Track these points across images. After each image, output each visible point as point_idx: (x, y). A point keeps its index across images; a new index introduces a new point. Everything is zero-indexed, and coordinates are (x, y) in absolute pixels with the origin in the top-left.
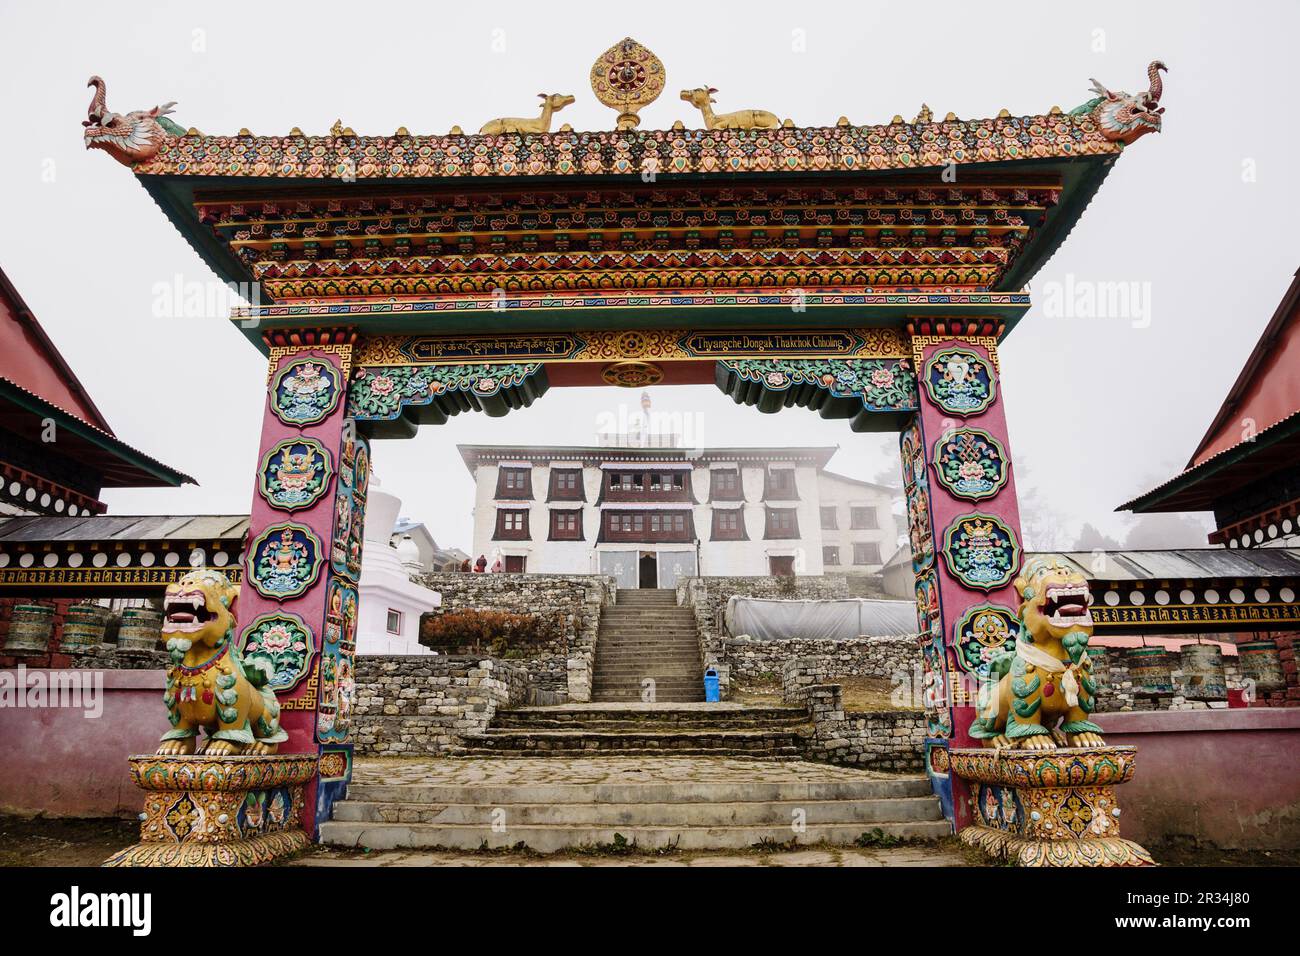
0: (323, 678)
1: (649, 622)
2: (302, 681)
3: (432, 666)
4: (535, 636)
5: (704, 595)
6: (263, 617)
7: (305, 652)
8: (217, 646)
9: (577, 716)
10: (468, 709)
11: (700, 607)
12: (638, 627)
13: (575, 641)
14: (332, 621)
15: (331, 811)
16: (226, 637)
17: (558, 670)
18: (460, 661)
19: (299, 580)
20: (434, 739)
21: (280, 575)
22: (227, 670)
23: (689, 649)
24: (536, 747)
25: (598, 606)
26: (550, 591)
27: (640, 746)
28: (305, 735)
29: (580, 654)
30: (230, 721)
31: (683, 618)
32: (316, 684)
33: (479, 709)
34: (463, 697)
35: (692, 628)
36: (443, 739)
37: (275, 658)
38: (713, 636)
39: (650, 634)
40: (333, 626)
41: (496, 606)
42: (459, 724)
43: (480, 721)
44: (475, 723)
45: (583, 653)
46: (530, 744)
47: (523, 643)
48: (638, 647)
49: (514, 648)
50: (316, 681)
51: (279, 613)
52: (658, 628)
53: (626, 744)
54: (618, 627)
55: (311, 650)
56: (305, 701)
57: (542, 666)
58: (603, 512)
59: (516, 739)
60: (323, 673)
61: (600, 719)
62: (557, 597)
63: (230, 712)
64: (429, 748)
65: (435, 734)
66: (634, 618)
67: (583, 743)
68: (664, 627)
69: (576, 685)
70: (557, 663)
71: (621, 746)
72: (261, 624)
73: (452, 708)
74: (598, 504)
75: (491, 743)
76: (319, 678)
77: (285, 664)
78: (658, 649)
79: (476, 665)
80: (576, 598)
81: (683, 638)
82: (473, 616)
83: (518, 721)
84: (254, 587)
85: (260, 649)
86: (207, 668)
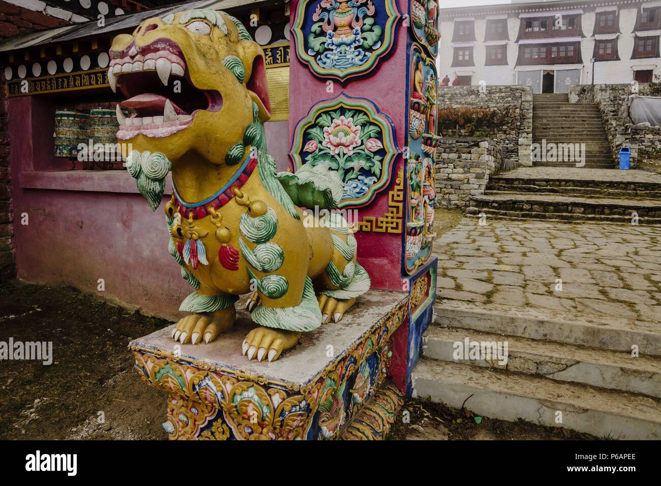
0: (409, 189)
1: (567, 114)
2: (381, 194)
3: (444, 146)
4: (493, 123)
5: (607, 95)
6: (321, 105)
7: (382, 152)
8: (231, 161)
9: (551, 183)
10: (471, 176)
11: (605, 103)
12: (559, 117)
13: (520, 126)
14: (416, 107)
15: (421, 347)
16: (248, 141)
17: (512, 145)
18: (465, 142)
19: (365, 50)
20: (447, 196)
21: (339, 45)
22: (256, 207)
23: (598, 131)
24: (531, 210)
25: (532, 103)
26: (498, 94)
27: (619, 214)
28: (388, 267)
29: (525, 135)
30: (276, 296)
31: (591, 111)
32: (401, 198)
33: (479, 177)
34: (467, 168)
35: (598, 118)
36: (452, 197)
37: (341, 161)
38: (618, 123)
39: (568, 121)
40: (418, 115)
41: (463, 104)
42: (464, 187)
43: (480, 185)
44: (476, 187)
45: (528, 134)
46: (526, 207)
47: (485, 127)
48: (561, 130)
49: (479, 131)
50: (401, 193)
51: (342, 99)
52: (574, 117)
53: (607, 211)
54: (545, 117)
55: (391, 151)
56: (387, 221)
57: (500, 143)
58: (520, 46)
59: (515, 202)
60: (409, 182)
61: (570, 186)
62: (503, 98)
63: (273, 282)
64: (444, 203)
65: (447, 193)
66: (556, 111)
67: (570, 208)
68: (578, 117)
69: (524, 155)
70: (511, 141)
71: (602, 213)
72: (320, 116)
73: (459, 175)
74: (517, 41)
75: (495, 205)
76: (405, 190)
77: (356, 170)
78: (576, 132)
79: (477, 145)
80: (515, 98)
81: (593, 124)
82: (453, 111)
83: (507, 186)
84: (305, 65)
85: (320, 150)
86: (220, 203)
